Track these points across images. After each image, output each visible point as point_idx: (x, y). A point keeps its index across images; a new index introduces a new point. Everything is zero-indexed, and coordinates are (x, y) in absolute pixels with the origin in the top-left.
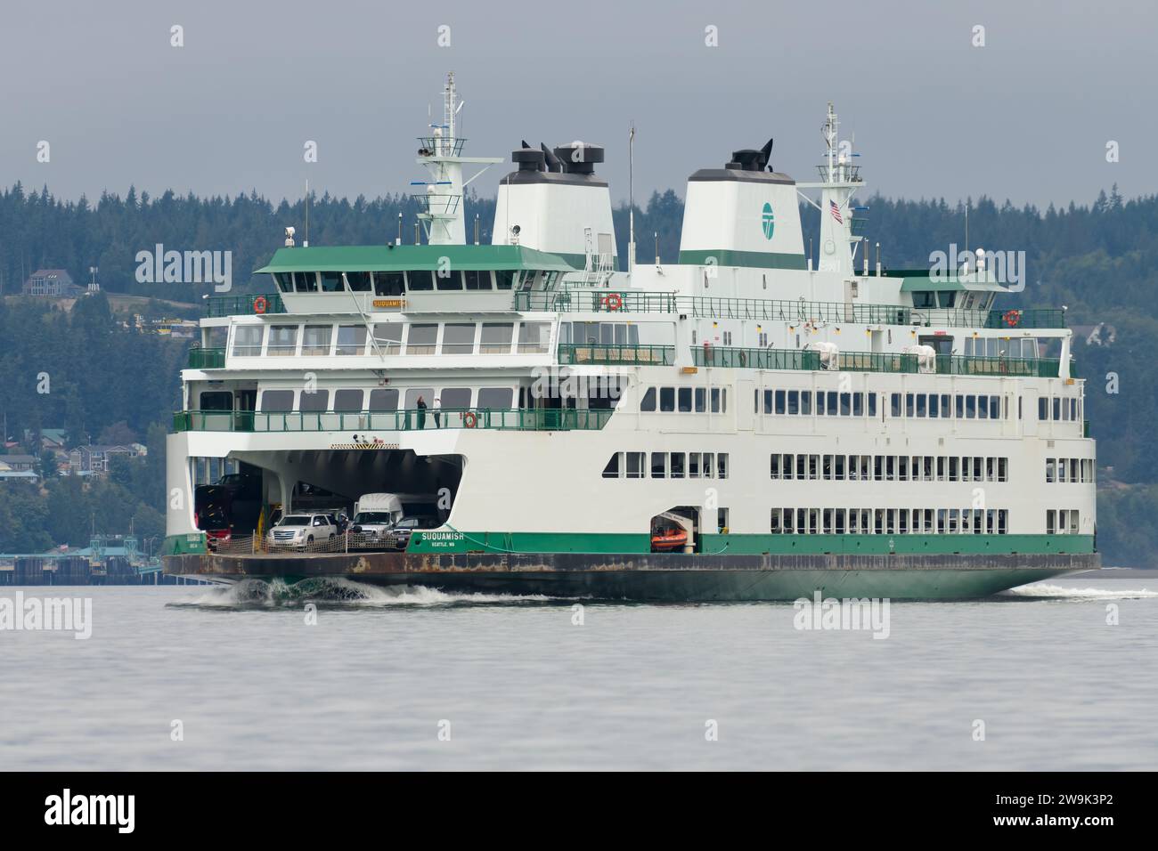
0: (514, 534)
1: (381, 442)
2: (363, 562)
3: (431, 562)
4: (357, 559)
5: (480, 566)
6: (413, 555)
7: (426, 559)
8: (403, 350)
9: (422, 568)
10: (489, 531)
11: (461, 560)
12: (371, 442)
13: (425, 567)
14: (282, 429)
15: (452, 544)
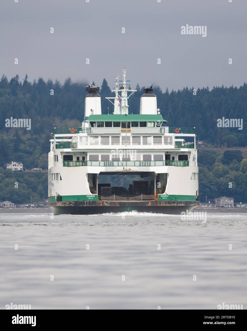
0: (178, 195)
1: (131, 169)
2: (150, 203)
3: (163, 203)
4: (149, 202)
5: (172, 204)
6: (160, 201)
7: (162, 202)
8: (131, 144)
9: (161, 205)
10: (173, 195)
11: (169, 203)
12: (128, 169)
13: (162, 205)
14: (99, 166)
15: (166, 198)
